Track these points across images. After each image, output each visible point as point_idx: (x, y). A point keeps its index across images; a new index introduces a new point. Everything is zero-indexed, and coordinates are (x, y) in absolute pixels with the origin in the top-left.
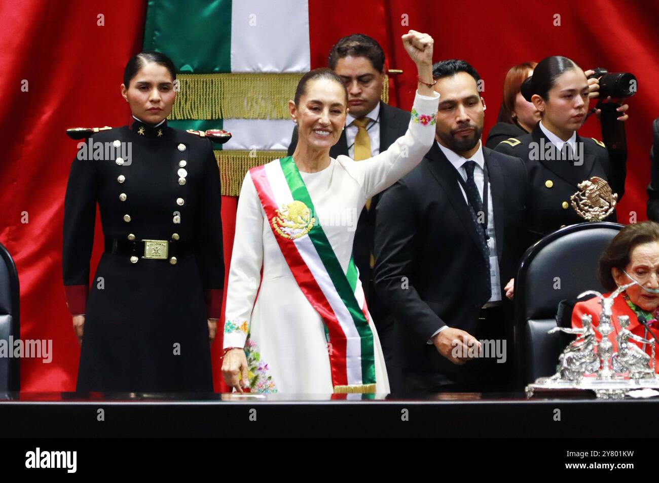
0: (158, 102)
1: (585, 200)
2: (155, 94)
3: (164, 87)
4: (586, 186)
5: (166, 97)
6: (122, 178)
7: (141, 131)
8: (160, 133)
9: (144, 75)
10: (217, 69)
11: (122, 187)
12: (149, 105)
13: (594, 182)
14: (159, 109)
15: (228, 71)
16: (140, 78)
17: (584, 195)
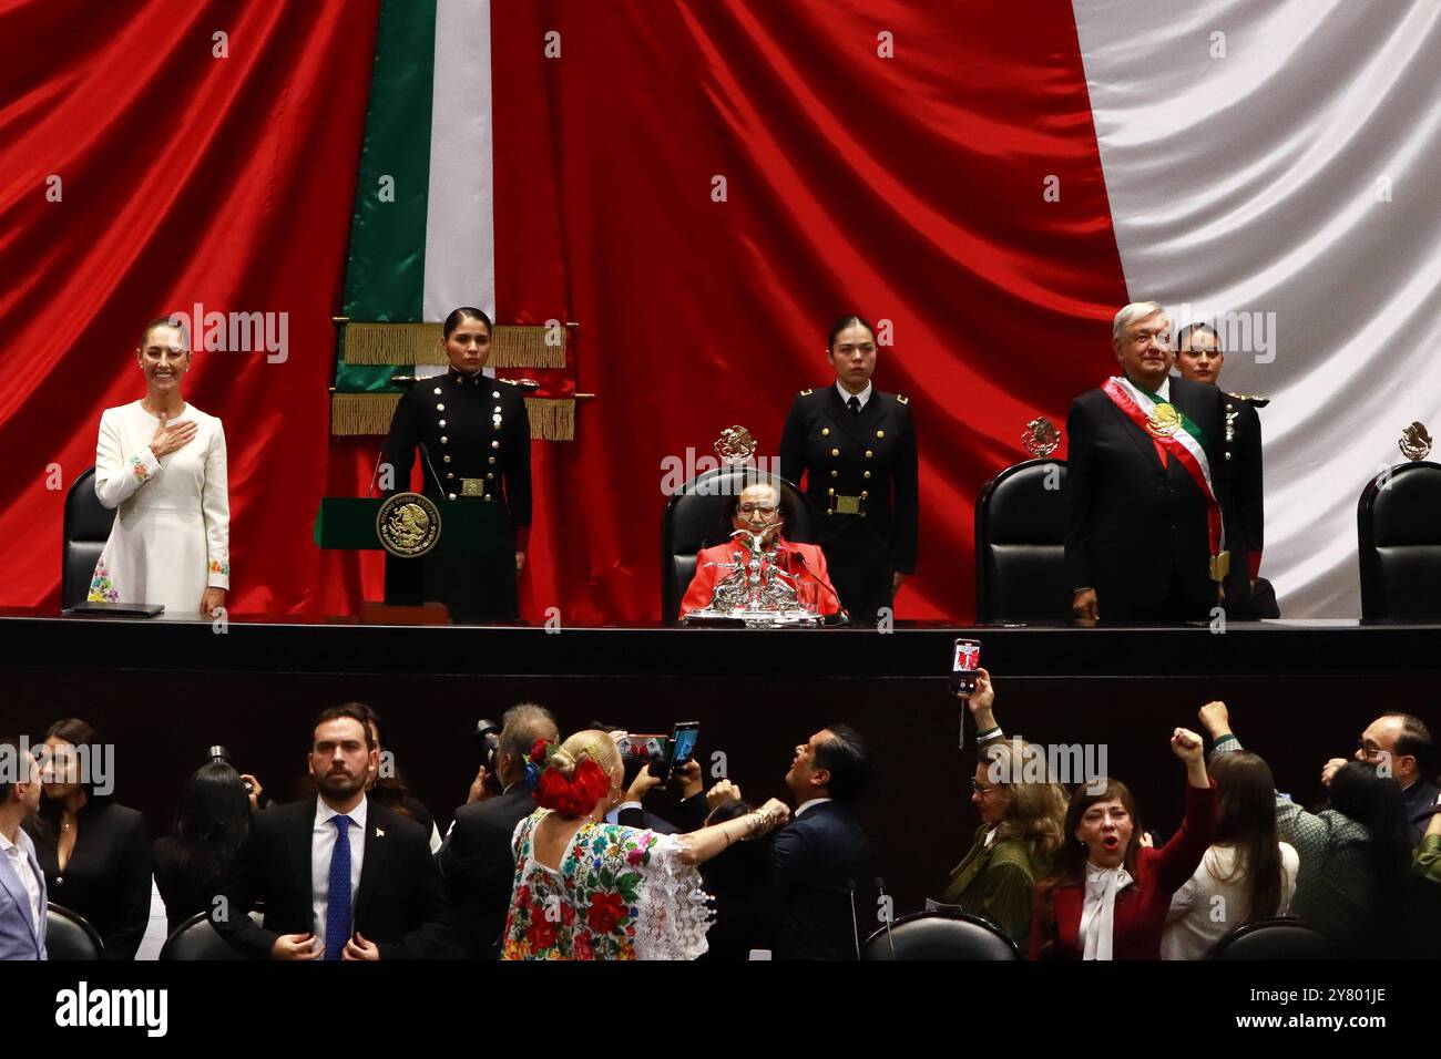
0: (475, 352)
1: (727, 446)
2: (473, 345)
3: (480, 340)
4: (729, 434)
5: (483, 348)
6: (443, 423)
7: (459, 380)
8: (477, 382)
9: (463, 328)
10: (410, 320)
11: (444, 431)
12: (467, 356)
13: (736, 430)
14: (475, 359)
15: (421, 321)
16: (460, 332)
17: (726, 442)
